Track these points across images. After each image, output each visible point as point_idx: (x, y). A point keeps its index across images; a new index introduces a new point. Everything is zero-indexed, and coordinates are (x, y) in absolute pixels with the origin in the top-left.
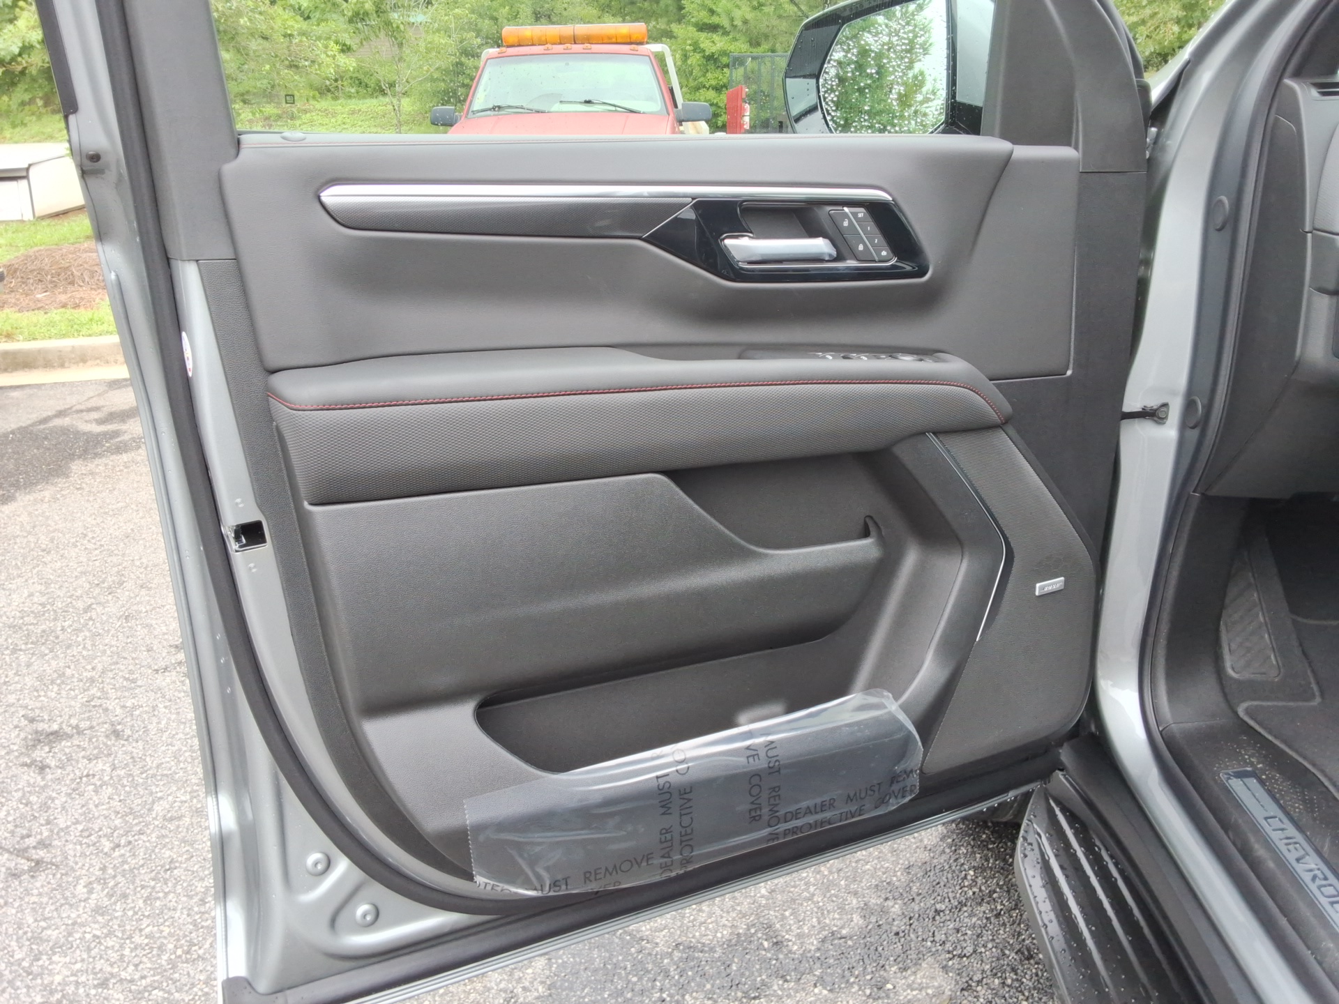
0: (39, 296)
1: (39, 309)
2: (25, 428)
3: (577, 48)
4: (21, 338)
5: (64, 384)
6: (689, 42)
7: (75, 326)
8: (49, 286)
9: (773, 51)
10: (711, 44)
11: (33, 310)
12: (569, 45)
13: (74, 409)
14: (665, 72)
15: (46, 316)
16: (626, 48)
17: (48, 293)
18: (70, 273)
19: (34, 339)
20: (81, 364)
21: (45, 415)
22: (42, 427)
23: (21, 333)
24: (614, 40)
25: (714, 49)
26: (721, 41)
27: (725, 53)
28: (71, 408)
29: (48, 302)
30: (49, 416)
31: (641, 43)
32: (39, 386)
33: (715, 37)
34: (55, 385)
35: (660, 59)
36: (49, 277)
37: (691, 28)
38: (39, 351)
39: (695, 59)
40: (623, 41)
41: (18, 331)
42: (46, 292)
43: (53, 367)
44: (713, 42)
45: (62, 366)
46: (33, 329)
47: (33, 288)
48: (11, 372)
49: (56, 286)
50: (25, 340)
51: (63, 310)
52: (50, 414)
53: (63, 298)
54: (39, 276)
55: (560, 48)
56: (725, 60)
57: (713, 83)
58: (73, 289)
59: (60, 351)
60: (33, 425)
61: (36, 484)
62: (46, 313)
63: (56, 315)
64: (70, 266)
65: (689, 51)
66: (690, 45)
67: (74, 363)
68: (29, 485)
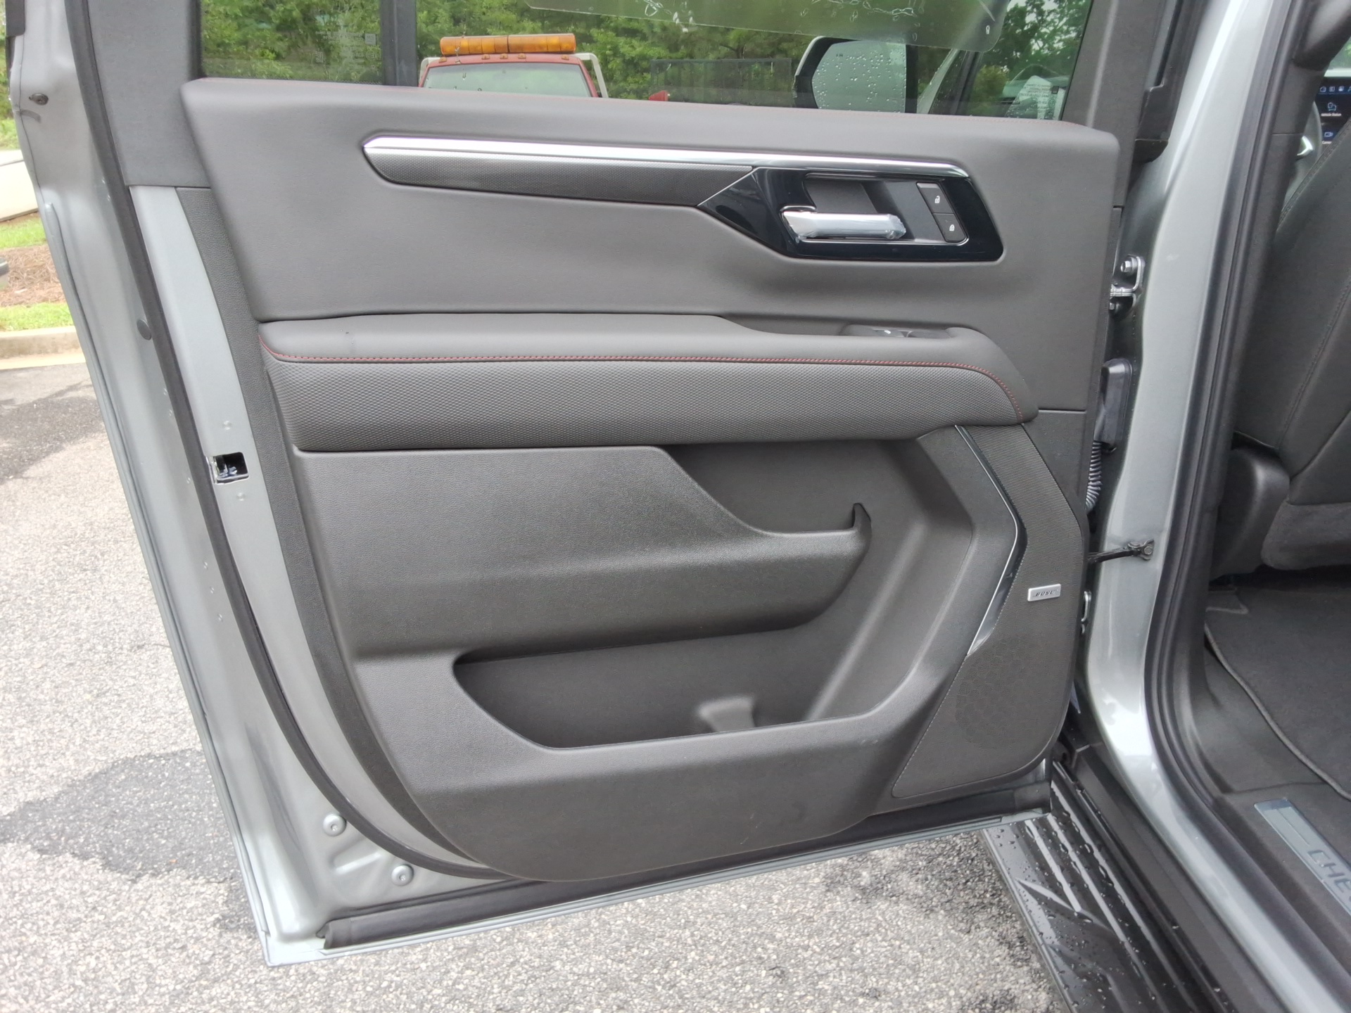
0: (18, 292)
1: (21, 303)
2: (44, 399)
3: (512, 57)
4: (12, 328)
5: (64, 366)
6: (609, 47)
7: (62, 317)
8: (26, 283)
9: (691, 56)
10: (630, 49)
11: (15, 304)
12: (505, 55)
13: (83, 384)
14: (594, 77)
15: (29, 309)
16: (558, 57)
17: (25, 290)
18: (44, 271)
19: (24, 329)
20: (73, 350)
21: (58, 389)
22: (60, 398)
23: (10, 324)
24: (545, 50)
25: (634, 54)
26: (640, 46)
27: (644, 57)
28: (79, 384)
29: (29, 297)
30: (62, 391)
31: (570, 52)
32: (42, 368)
33: (635, 42)
34: (55, 367)
35: (588, 65)
36: (25, 274)
37: (610, 33)
38: (34, 339)
39: (615, 64)
40: (553, 50)
41: (8, 322)
42: (24, 288)
43: (47, 353)
44: (633, 47)
45: (56, 351)
46: (21, 320)
47: (11, 285)
48: (8, 358)
49: (32, 283)
50: (15, 329)
51: (45, 303)
52: (62, 388)
53: (42, 293)
54: (15, 275)
55: (496, 57)
56: (644, 64)
57: (634, 86)
58: (49, 285)
59: (54, 338)
60: (51, 396)
61: (77, 438)
62: (28, 307)
63: (39, 308)
64: (44, 264)
65: (610, 56)
66: (610, 50)
67: (67, 349)
68: (72, 439)
